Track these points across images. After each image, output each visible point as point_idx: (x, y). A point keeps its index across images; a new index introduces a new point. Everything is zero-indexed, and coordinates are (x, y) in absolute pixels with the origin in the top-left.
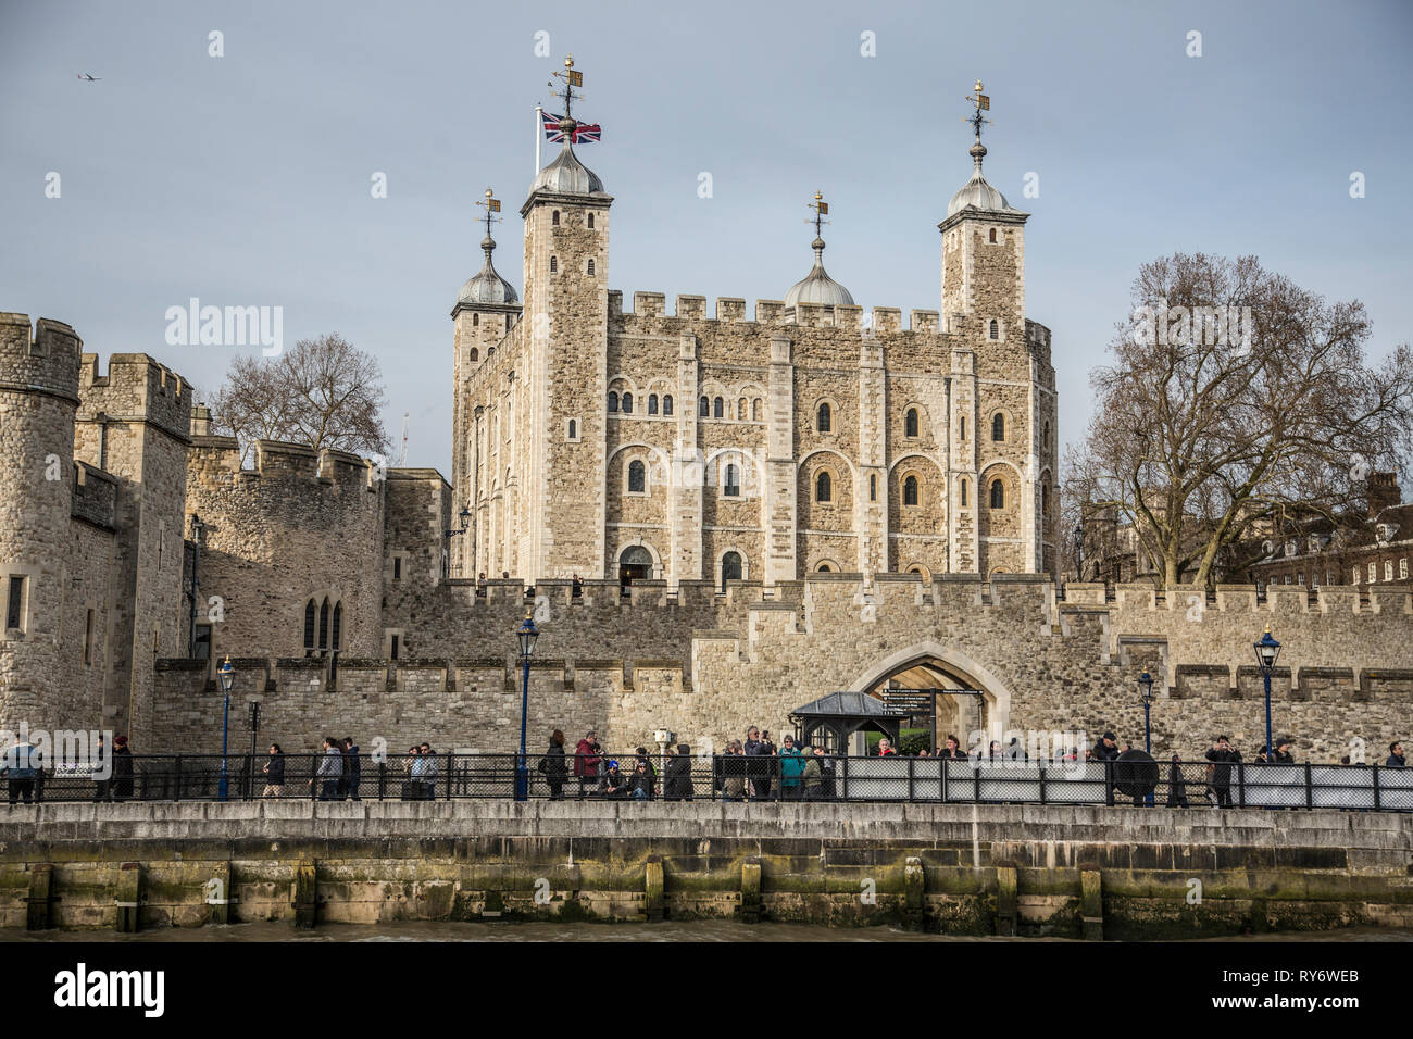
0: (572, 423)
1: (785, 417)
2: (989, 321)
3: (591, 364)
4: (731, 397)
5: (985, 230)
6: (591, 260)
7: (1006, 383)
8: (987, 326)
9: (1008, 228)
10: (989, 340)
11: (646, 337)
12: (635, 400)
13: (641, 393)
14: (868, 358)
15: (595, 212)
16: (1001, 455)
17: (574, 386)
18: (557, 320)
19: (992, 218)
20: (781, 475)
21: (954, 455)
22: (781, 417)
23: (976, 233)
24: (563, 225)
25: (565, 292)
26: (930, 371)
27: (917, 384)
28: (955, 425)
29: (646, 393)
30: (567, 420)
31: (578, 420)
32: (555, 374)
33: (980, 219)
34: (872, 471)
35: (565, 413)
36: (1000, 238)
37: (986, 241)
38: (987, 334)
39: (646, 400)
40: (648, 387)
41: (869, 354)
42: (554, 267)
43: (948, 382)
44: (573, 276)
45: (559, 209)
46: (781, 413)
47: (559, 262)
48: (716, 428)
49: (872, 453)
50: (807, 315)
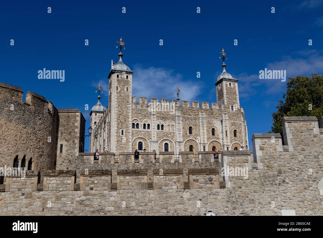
0: (122, 131)
1: (180, 130)
2: (231, 106)
3: (127, 115)
4: (166, 125)
5: (228, 83)
6: (127, 88)
7: (236, 122)
8: (230, 107)
9: (234, 83)
10: (231, 111)
11: (142, 108)
12: (140, 125)
13: (141, 123)
14: (201, 115)
15: (128, 75)
16: (236, 141)
17: (123, 121)
18: (118, 103)
19: (229, 80)
20: (180, 146)
21: (225, 141)
22: (179, 130)
23: (226, 84)
24: (119, 78)
25: (120, 96)
26: (217, 119)
27: (214, 122)
28: (225, 133)
29: (143, 123)
30: (121, 130)
31: (124, 130)
32: (118, 117)
33: (227, 81)
34: (204, 145)
35: (120, 128)
36: (232, 85)
37: (229, 86)
38: (231, 109)
39: (143, 125)
40: (143, 122)
41: (201, 114)
42: (117, 89)
43: (222, 121)
44: (122, 92)
45: (119, 74)
46: (179, 129)
47: (119, 88)
48: (162, 133)
49: (204, 140)
50: (185, 104)
